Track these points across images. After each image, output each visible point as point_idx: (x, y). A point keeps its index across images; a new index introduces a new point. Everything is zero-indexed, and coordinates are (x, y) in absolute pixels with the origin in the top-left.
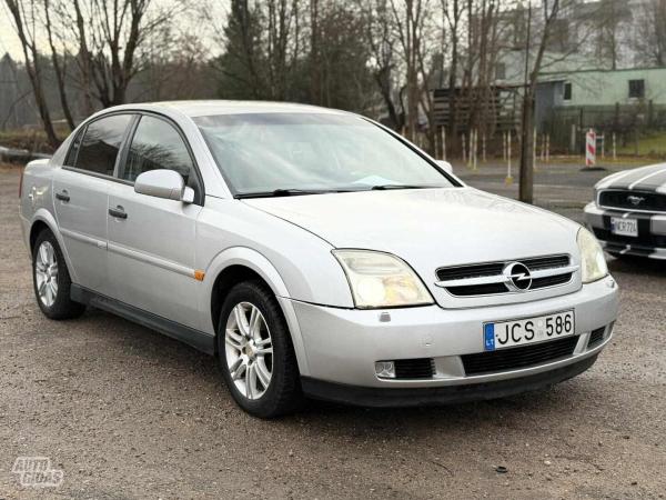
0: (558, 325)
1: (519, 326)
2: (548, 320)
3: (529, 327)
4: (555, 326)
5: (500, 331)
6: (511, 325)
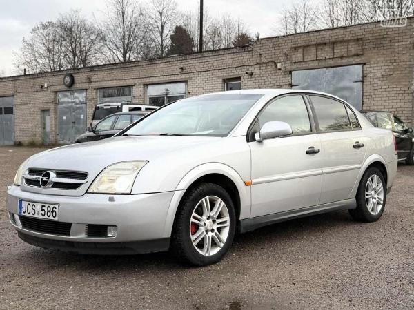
1: (30, 205)
2: (42, 206)
3: (34, 207)
4: (46, 211)
6: (27, 203)
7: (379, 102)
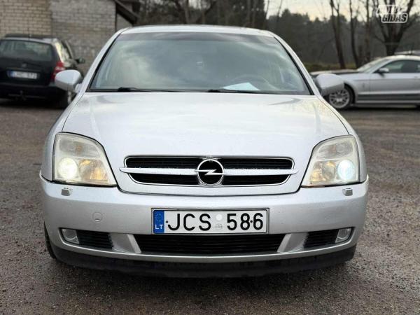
0: (243, 222)
1: (193, 216)
2: (229, 215)
3: (205, 218)
4: (239, 222)
5: (170, 218)
6: (183, 214)
7: (7, 21)
